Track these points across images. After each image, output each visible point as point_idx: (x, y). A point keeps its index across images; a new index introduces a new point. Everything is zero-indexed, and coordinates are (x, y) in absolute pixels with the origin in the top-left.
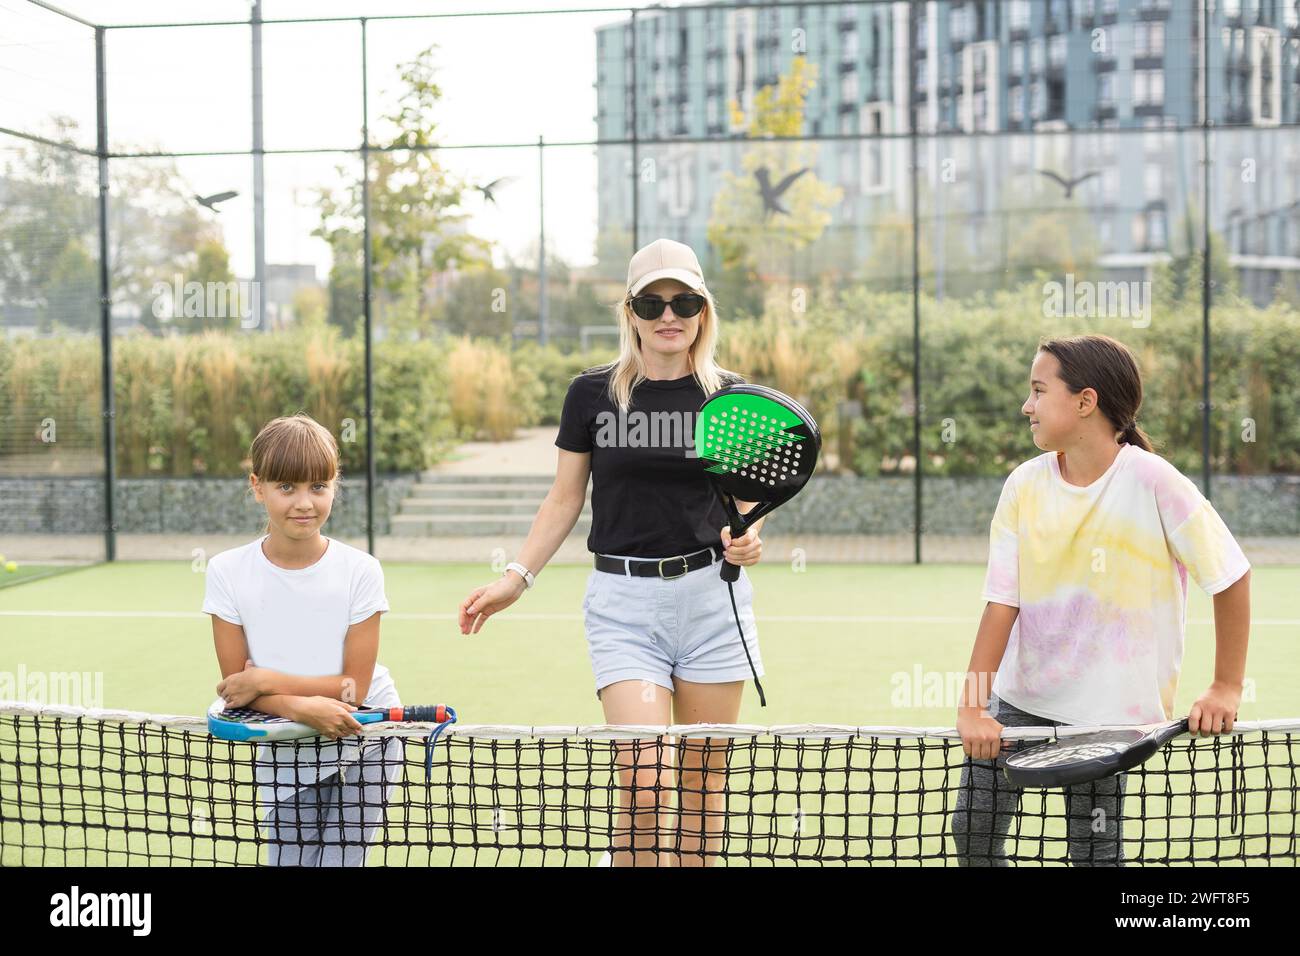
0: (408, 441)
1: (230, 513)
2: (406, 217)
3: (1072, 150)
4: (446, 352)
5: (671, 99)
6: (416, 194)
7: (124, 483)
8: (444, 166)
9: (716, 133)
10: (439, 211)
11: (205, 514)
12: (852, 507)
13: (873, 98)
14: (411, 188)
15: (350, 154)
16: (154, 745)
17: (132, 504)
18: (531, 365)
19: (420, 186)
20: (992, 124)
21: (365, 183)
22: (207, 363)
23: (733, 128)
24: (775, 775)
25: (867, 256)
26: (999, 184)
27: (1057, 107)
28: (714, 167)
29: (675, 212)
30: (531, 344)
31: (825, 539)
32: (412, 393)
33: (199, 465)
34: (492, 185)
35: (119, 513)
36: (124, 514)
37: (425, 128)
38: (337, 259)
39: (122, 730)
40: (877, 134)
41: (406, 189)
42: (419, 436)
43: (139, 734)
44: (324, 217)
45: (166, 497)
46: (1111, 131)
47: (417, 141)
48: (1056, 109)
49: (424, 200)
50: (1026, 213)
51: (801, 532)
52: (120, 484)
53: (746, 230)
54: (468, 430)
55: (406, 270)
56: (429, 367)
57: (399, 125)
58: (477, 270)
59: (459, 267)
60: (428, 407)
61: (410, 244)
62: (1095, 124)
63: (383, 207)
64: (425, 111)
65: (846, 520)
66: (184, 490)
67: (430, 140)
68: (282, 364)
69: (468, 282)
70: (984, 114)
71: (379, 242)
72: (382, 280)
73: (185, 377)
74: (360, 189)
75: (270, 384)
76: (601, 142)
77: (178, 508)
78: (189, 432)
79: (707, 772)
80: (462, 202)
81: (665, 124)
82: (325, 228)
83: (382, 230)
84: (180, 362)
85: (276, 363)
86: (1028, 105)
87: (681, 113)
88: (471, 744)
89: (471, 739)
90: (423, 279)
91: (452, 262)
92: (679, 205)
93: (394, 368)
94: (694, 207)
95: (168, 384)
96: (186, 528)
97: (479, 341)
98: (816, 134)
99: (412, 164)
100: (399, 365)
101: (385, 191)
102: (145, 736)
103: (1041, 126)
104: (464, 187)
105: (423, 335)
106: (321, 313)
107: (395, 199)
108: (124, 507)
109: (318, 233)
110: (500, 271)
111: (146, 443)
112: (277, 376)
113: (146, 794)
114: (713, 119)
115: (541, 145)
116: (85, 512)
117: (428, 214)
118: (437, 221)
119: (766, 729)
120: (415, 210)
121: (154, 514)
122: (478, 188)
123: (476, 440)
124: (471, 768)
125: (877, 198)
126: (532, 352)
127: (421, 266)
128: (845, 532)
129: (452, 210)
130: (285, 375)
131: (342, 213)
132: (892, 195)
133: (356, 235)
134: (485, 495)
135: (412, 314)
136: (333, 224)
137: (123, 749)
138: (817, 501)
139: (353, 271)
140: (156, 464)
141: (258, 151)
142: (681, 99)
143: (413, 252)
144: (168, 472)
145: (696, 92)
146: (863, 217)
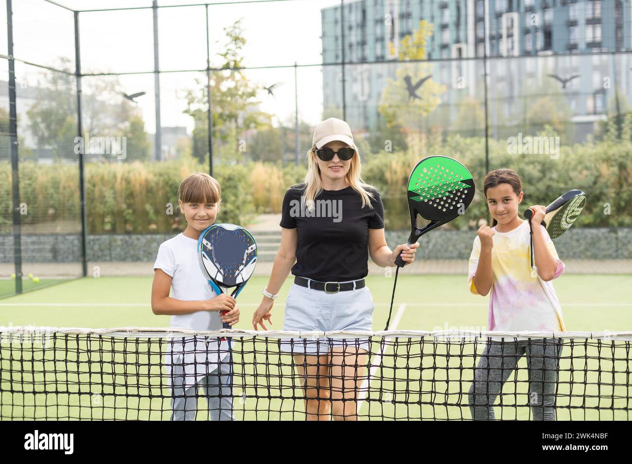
0: (232, 215)
1: (144, 251)
2: (229, 103)
3: (556, 64)
4: (250, 170)
5: (358, 44)
6: (234, 92)
7: (92, 237)
8: (247, 78)
9: (380, 60)
10: (246, 100)
11: (132, 252)
12: (454, 246)
13: (458, 41)
14: (231, 89)
15: (201, 72)
16: (95, 346)
17: (96, 247)
18: (292, 175)
19: (236, 88)
20: (516, 52)
21: (208, 87)
22: (132, 176)
23: (389, 57)
24: (435, 359)
25: (455, 119)
26: (520, 82)
27: (548, 44)
28: (380, 76)
29: (361, 98)
30: (292, 164)
31: (441, 261)
32: (234, 191)
33: (129, 227)
34: (272, 86)
35: (88, 252)
36: (92, 252)
37: (238, 59)
38: (196, 124)
39: (77, 339)
40: (460, 58)
41: (229, 89)
42: (237, 212)
43: (87, 340)
44: (189, 104)
45: (113, 244)
46: (576, 54)
47: (234, 66)
48: (548, 45)
49: (238, 94)
50: (535, 96)
51: (429, 258)
52: (89, 238)
53: (398, 107)
54: (261, 208)
55: (230, 129)
56: (242, 178)
57: (226, 58)
58: (264, 129)
59: (256, 128)
60: (241, 197)
61: (232, 117)
62: (568, 52)
63: (218, 99)
64: (238, 51)
65: (451, 252)
66: (122, 240)
67: (241, 65)
68: (169, 178)
69: (260, 134)
70: (513, 48)
71: (217, 116)
72: (218, 135)
73: (121, 183)
74: (206, 89)
75: (163, 187)
76: (324, 64)
77: (119, 249)
78: (124, 211)
79: (397, 357)
80: (256, 95)
81: (355, 55)
82: (189, 110)
83: (218, 110)
84: (119, 176)
85: (166, 177)
86: (534, 43)
87: (363, 50)
88: (266, 341)
89: (267, 338)
90: (238, 133)
91: (252, 125)
92: (363, 94)
93: (224, 178)
94: (370, 96)
95: (113, 188)
96: (123, 259)
97: (266, 163)
98: (430, 59)
99: (232, 77)
100: (227, 177)
101: (219, 90)
102: (90, 341)
103: (540, 53)
104: (258, 88)
105: (238, 162)
106: (188, 150)
107: (224, 94)
108: (92, 249)
109: (186, 112)
110: (276, 129)
111: (103, 216)
112: (167, 183)
113: (90, 373)
114: (379, 52)
115: (296, 66)
116: (73, 252)
117: (240, 101)
118: (245, 105)
119: (429, 333)
120: (234, 99)
121: (107, 252)
122: (265, 88)
123: (265, 213)
124: (267, 354)
125: (460, 90)
126: (292, 168)
127: (237, 127)
128: (451, 258)
129: (252, 99)
130: (171, 183)
131: (198, 102)
132: (467, 88)
133: (205, 112)
134: (270, 241)
135: (233, 151)
136: (194, 107)
137: (78, 349)
138: (436, 243)
139: (203, 130)
140: (108, 227)
141: (157, 72)
142: (363, 43)
143: (233, 120)
144: (113, 231)
145: (370, 39)
146: (454, 99)
